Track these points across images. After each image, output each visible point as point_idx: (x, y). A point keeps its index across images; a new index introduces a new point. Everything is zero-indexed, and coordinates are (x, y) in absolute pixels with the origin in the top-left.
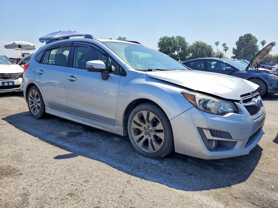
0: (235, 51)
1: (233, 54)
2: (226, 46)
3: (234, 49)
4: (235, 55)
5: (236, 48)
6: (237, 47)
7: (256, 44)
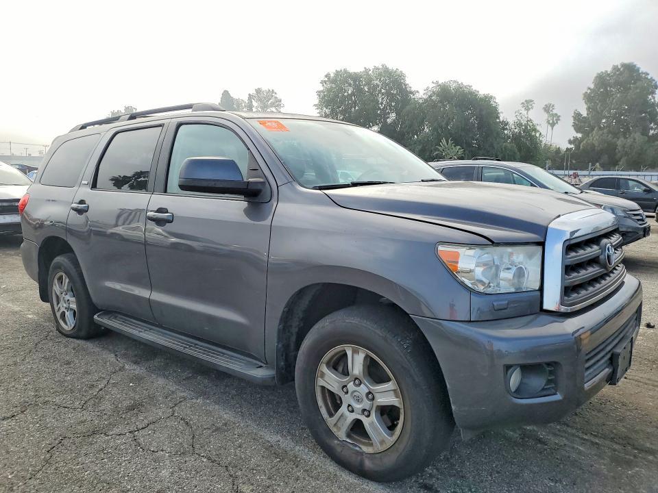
0: (579, 120)
1: (575, 133)
2: (555, 112)
3: (577, 116)
4: (579, 135)
5: (584, 113)
6: (588, 109)
7: (654, 98)
